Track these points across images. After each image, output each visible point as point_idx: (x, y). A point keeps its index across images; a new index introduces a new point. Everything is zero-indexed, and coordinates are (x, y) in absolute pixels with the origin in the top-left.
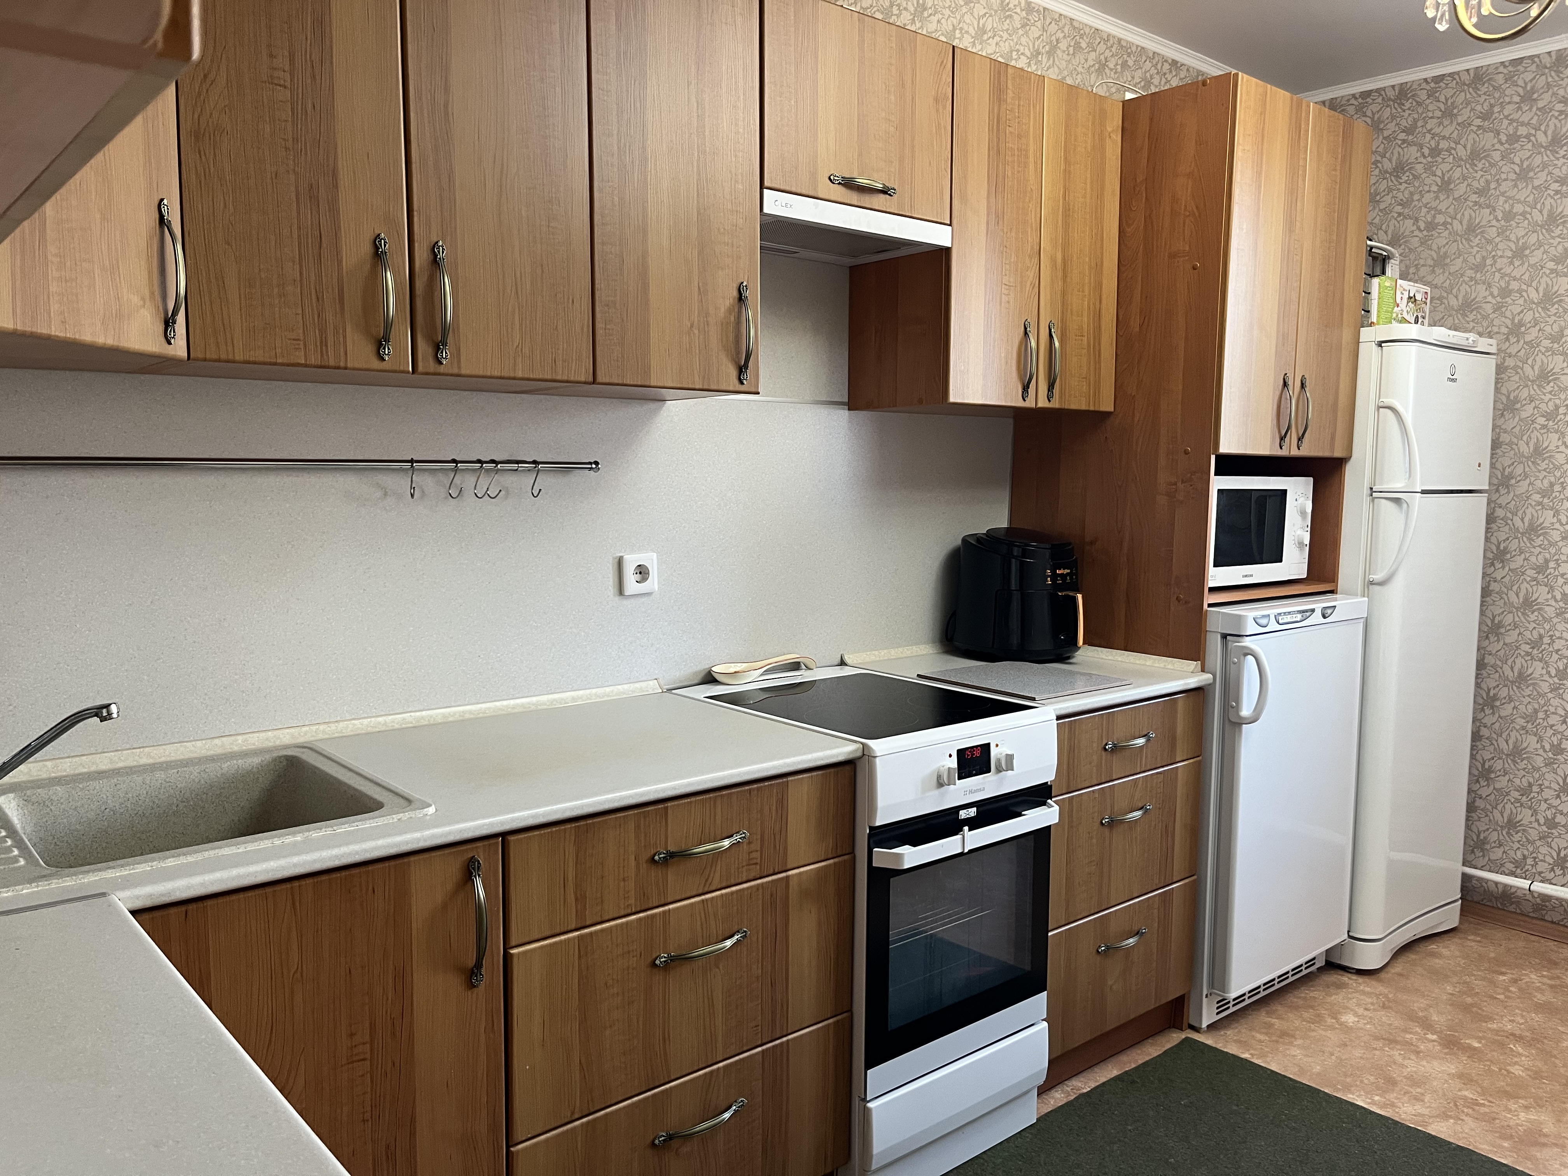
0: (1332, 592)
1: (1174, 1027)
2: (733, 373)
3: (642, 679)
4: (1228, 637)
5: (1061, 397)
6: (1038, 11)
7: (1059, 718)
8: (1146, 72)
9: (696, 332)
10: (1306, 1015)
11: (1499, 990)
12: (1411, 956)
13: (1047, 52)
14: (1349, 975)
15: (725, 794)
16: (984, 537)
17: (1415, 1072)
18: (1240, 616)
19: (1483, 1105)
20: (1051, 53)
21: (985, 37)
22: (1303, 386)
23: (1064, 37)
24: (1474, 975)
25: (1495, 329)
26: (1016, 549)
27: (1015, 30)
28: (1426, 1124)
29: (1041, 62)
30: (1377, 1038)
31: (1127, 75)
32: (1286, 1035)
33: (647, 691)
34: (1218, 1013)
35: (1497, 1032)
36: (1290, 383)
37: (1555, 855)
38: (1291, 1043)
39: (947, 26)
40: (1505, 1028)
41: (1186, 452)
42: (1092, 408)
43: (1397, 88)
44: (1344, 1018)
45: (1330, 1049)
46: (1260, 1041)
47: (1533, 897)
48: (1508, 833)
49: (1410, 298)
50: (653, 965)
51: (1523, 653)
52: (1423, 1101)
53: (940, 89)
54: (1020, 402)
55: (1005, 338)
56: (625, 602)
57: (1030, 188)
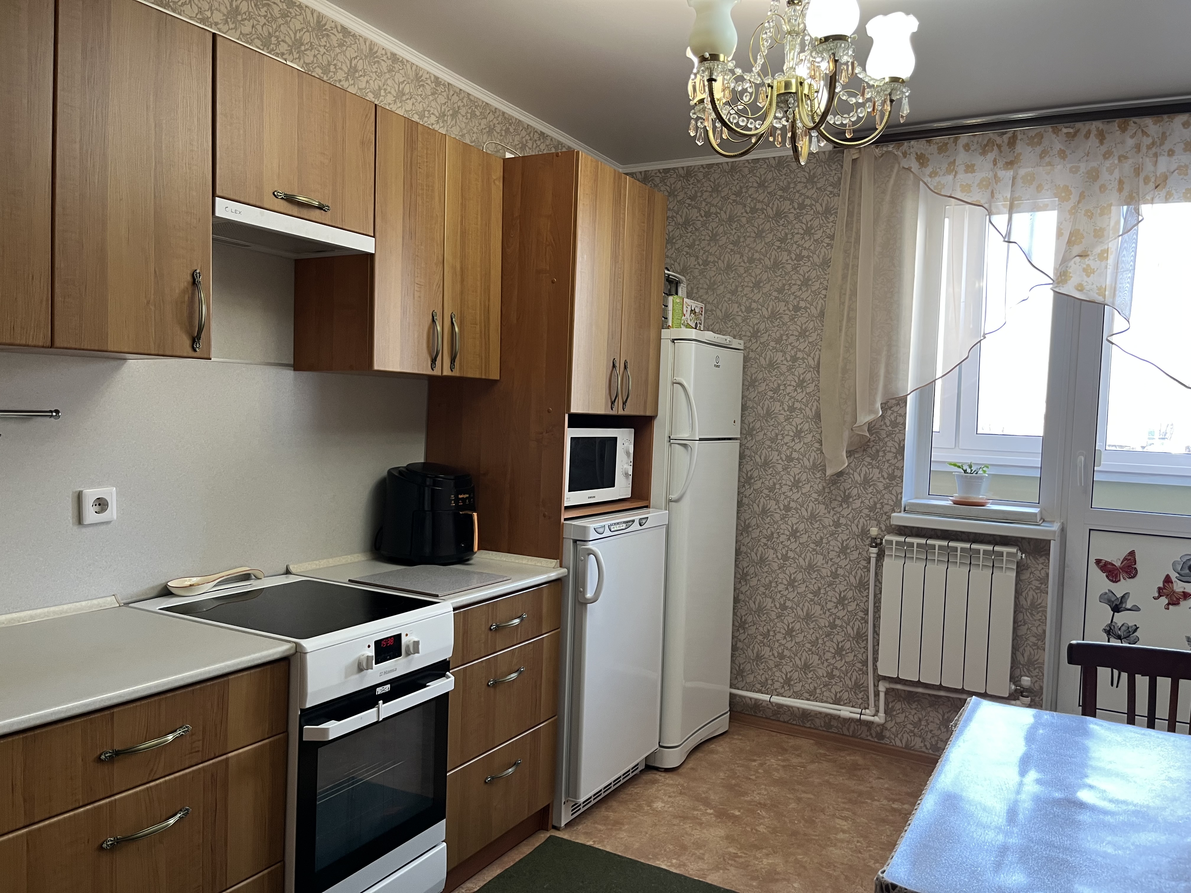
0: (647, 507)
1: (542, 829)
2: (187, 342)
3: (100, 596)
4: (578, 542)
5: (460, 369)
6: (444, 85)
7: (455, 609)
8: (522, 138)
9: (153, 308)
10: (631, 806)
11: (752, 773)
12: (699, 754)
13: (451, 115)
14: (660, 773)
15: (170, 697)
16: (404, 469)
17: (699, 838)
18: (585, 527)
19: (741, 857)
20: (454, 115)
21: (404, 98)
22: (625, 367)
23: (464, 106)
24: (737, 764)
25: (743, 333)
26: (428, 479)
27: (427, 96)
28: (705, 876)
29: (447, 121)
30: (675, 817)
31: (509, 139)
32: (617, 823)
33: (105, 606)
34: (572, 814)
35: (749, 803)
36: (617, 365)
37: (784, 677)
38: (620, 829)
39: (374, 85)
40: (755, 799)
41: (549, 411)
42: (483, 377)
43: (685, 169)
44: (655, 805)
45: (646, 830)
46: (600, 831)
47: (772, 706)
48: (757, 664)
49: (692, 310)
50: (101, 848)
51: (762, 544)
52: (703, 859)
53: (365, 136)
54: (430, 370)
55: (418, 323)
56: (84, 530)
57: (435, 214)
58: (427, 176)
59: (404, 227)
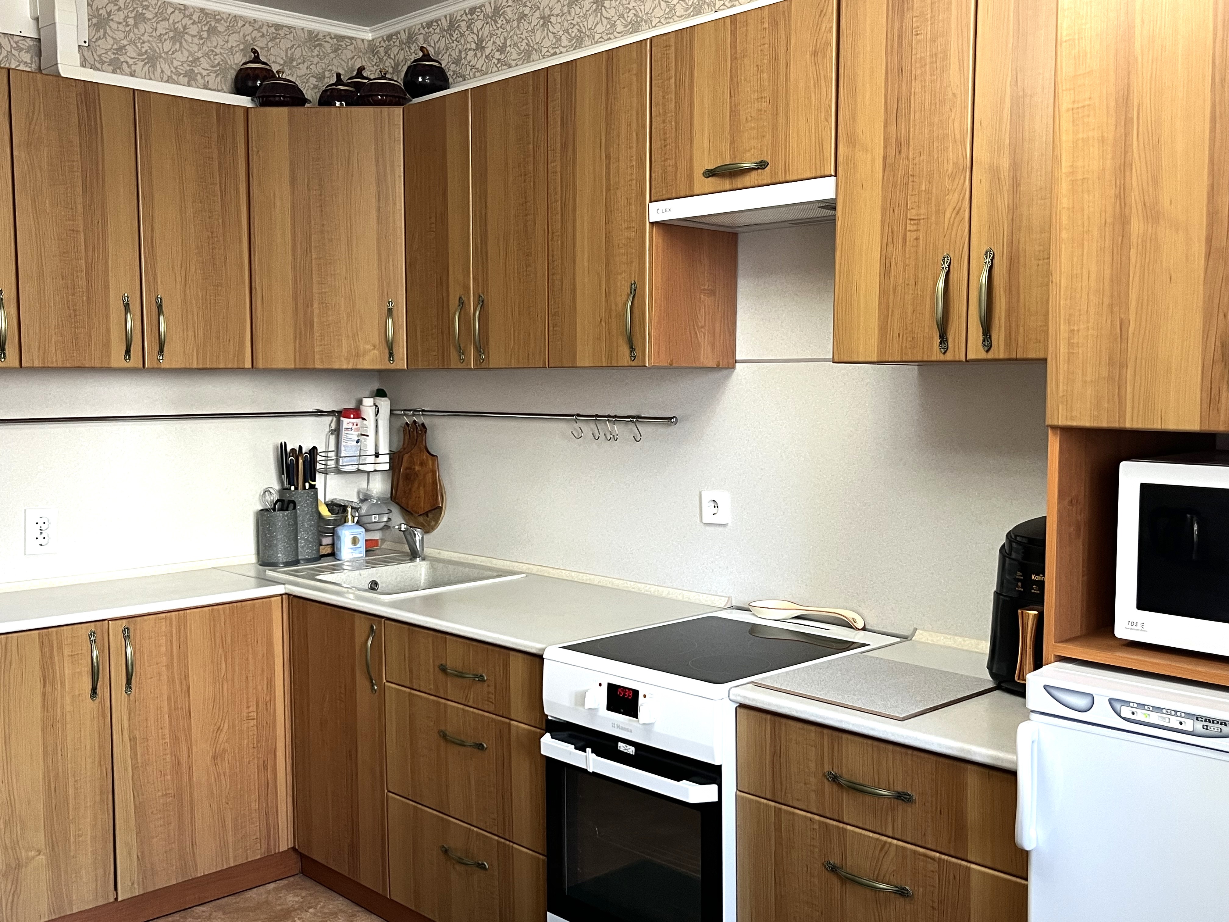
53: (819, 41)
54: (936, 355)
55: (912, 282)
56: (708, 528)
57: (951, 94)
58: (933, 40)
59: (886, 140)
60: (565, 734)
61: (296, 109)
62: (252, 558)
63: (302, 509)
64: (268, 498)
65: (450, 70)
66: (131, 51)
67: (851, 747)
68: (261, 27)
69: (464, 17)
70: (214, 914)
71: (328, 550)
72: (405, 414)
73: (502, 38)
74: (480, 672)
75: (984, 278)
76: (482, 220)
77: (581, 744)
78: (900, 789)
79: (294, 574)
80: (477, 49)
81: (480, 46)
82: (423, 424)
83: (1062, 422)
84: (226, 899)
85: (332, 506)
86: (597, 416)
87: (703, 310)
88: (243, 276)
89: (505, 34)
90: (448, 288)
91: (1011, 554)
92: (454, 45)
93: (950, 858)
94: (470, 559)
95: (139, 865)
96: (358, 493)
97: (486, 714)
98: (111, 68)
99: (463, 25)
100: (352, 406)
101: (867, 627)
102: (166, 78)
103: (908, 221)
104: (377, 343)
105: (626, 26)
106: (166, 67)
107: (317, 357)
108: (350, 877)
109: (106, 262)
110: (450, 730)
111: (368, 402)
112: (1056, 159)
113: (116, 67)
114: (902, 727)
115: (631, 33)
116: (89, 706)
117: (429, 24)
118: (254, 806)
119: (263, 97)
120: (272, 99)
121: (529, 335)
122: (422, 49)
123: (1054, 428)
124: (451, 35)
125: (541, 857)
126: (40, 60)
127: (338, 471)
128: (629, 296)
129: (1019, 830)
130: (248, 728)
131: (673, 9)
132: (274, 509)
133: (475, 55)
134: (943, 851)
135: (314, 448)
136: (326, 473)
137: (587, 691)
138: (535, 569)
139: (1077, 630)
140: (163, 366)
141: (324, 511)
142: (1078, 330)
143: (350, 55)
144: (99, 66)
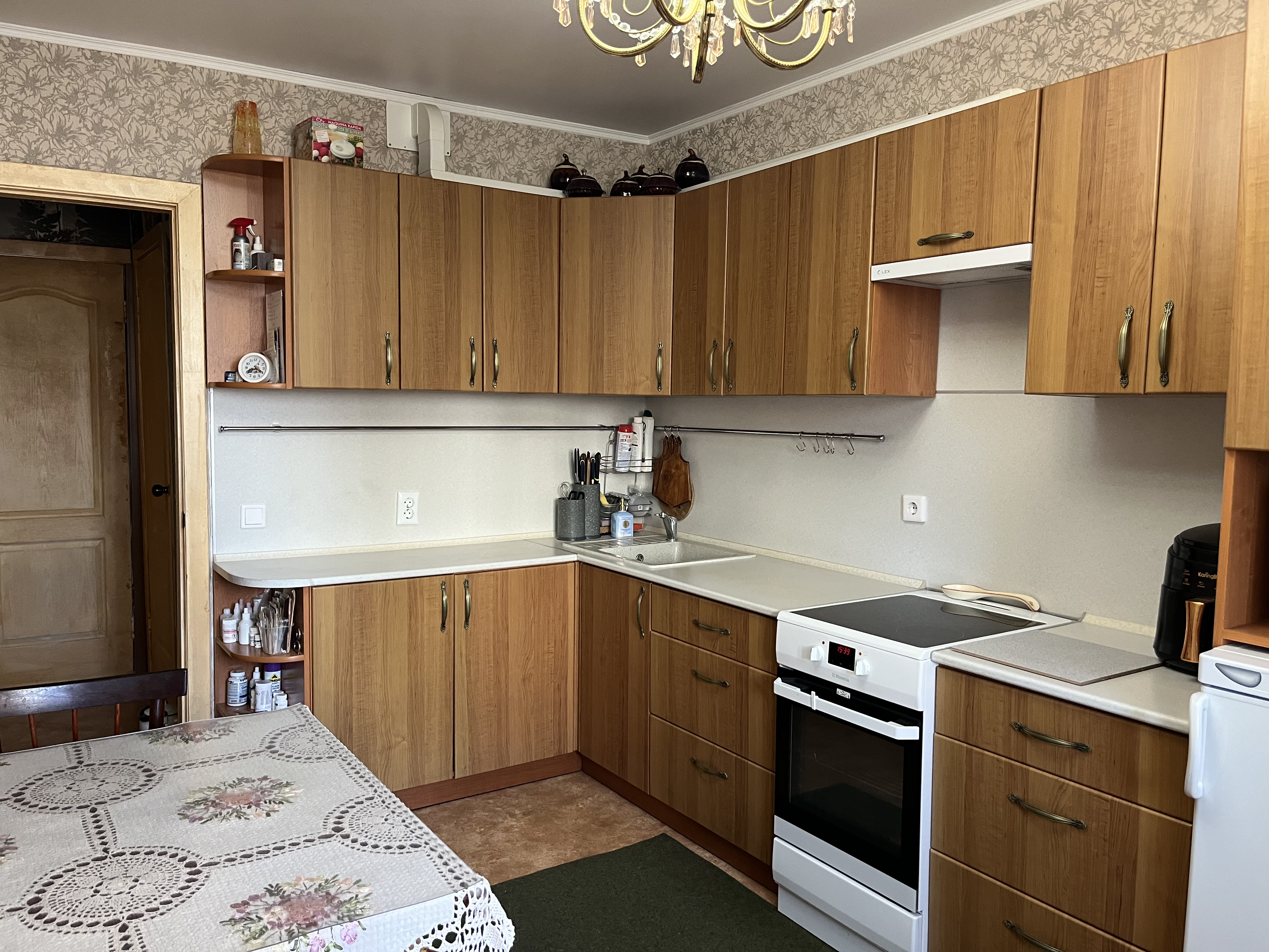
53: (1022, 133)
54: (1118, 388)
55: (1098, 329)
56: (908, 525)
57: (1139, 174)
58: (1124, 129)
59: (1079, 212)
60: (793, 680)
61: (595, 199)
62: (552, 534)
63: (589, 499)
64: (564, 489)
65: (710, 165)
66: (479, 158)
67: (1034, 704)
68: (570, 138)
69: (722, 125)
70: (521, 795)
71: (607, 531)
72: (665, 430)
73: (752, 140)
74: (725, 628)
75: (1164, 325)
76: (734, 281)
77: (806, 688)
78: (1078, 741)
79: (582, 546)
80: (731, 150)
81: (734, 148)
82: (679, 438)
83: (1239, 444)
84: (527, 785)
85: (610, 497)
86: (817, 434)
87: (911, 352)
88: (553, 324)
89: (754, 137)
90: (705, 333)
91: (1178, 554)
92: (713, 147)
93: (1121, 801)
94: (711, 541)
95: (470, 754)
96: (628, 488)
97: (730, 660)
98: (465, 172)
99: (721, 131)
100: (626, 423)
101: (1042, 609)
102: (502, 178)
103: (1096, 279)
104: (649, 375)
105: (853, 128)
106: (502, 170)
107: (605, 385)
108: (620, 776)
109: (459, 314)
110: (700, 670)
111: (638, 420)
112: (1241, 225)
113: (468, 171)
114: (1080, 690)
115: (857, 133)
116: (439, 635)
117: (695, 132)
118: (551, 717)
119: (571, 190)
120: (578, 191)
121: (768, 370)
122: (690, 151)
123: (1230, 450)
124: (711, 139)
125: (770, 772)
126: (417, 167)
127: (615, 472)
128: (851, 340)
129: (1189, 780)
130: (548, 659)
131: (892, 113)
132: (569, 498)
133: (730, 154)
134: (1115, 794)
135: (599, 454)
136: (606, 472)
137: (812, 647)
138: (763, 552)
139: (1244, 620)
140: (496, 390)
141: (604, 501)
142: (1256, 369)
143: (633, 157)
144: (456, 170)
